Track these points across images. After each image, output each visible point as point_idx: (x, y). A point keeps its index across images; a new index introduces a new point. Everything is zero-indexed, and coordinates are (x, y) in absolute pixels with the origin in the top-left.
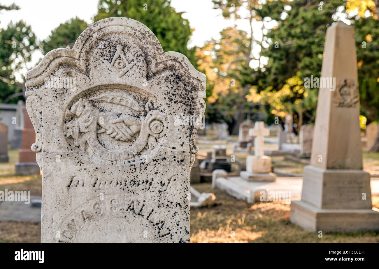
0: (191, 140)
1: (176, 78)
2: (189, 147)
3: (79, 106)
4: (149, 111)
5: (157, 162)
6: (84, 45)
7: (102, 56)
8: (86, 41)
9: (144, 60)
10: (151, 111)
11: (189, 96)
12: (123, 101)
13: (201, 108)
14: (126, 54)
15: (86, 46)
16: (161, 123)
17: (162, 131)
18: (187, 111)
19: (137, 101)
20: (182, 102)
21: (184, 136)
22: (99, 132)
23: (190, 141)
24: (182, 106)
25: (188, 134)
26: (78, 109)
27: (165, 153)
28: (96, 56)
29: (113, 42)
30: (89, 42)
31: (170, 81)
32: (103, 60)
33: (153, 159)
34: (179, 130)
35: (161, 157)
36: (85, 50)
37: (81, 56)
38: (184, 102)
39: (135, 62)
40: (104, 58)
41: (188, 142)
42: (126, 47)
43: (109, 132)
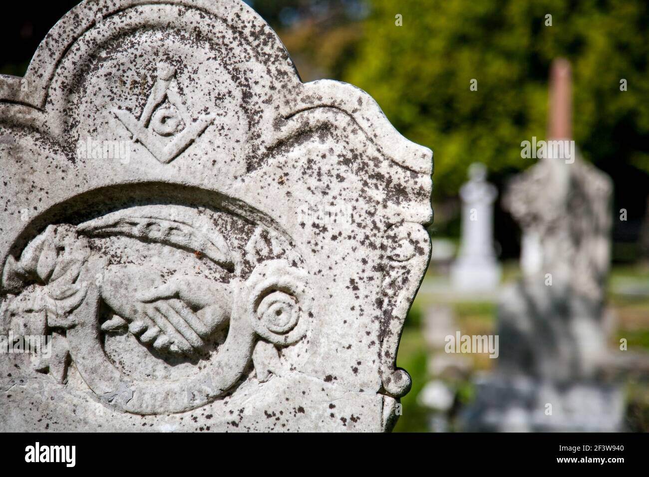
0: (383, 354)
1: (339, 163)
2: (377, 376)
3: (45, 248)
4: (256, 263)
5: (278, 419)
6: (57, 66)
7: (112, 99)
8: (64, 54)
9: (238, 108)
10: (264, 262)
11: (377, 218)
12: (179, 232)
13: (414, 255)
14: (186, 91)
15: (63, 67)
16: (292, 302)
17: (296, 324)
18: (370, 264)
19: (222, 232)
20: (354, 238)
21: (361, 342)
22: (106, 325)
23: (379, 355)
24: (354, 250)
25: (374, 337)
26: (42, 258)
27: (304, 393)
28: (94, 98)
29: (145, 56)
30: (73, 55)
31: (319, 174)
32: (115, 110)
33: (266, 413)
34: (345, 322)
35: (291, 405)
36: (61, 79)
37: (49, 99)
38: (361, 237)
39: (213, 115)
40: (120, 103)
41: (374, 362)
42: (185, 70)
43: (135, 327)
